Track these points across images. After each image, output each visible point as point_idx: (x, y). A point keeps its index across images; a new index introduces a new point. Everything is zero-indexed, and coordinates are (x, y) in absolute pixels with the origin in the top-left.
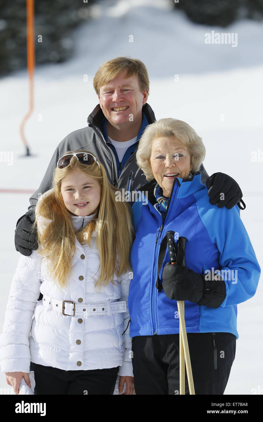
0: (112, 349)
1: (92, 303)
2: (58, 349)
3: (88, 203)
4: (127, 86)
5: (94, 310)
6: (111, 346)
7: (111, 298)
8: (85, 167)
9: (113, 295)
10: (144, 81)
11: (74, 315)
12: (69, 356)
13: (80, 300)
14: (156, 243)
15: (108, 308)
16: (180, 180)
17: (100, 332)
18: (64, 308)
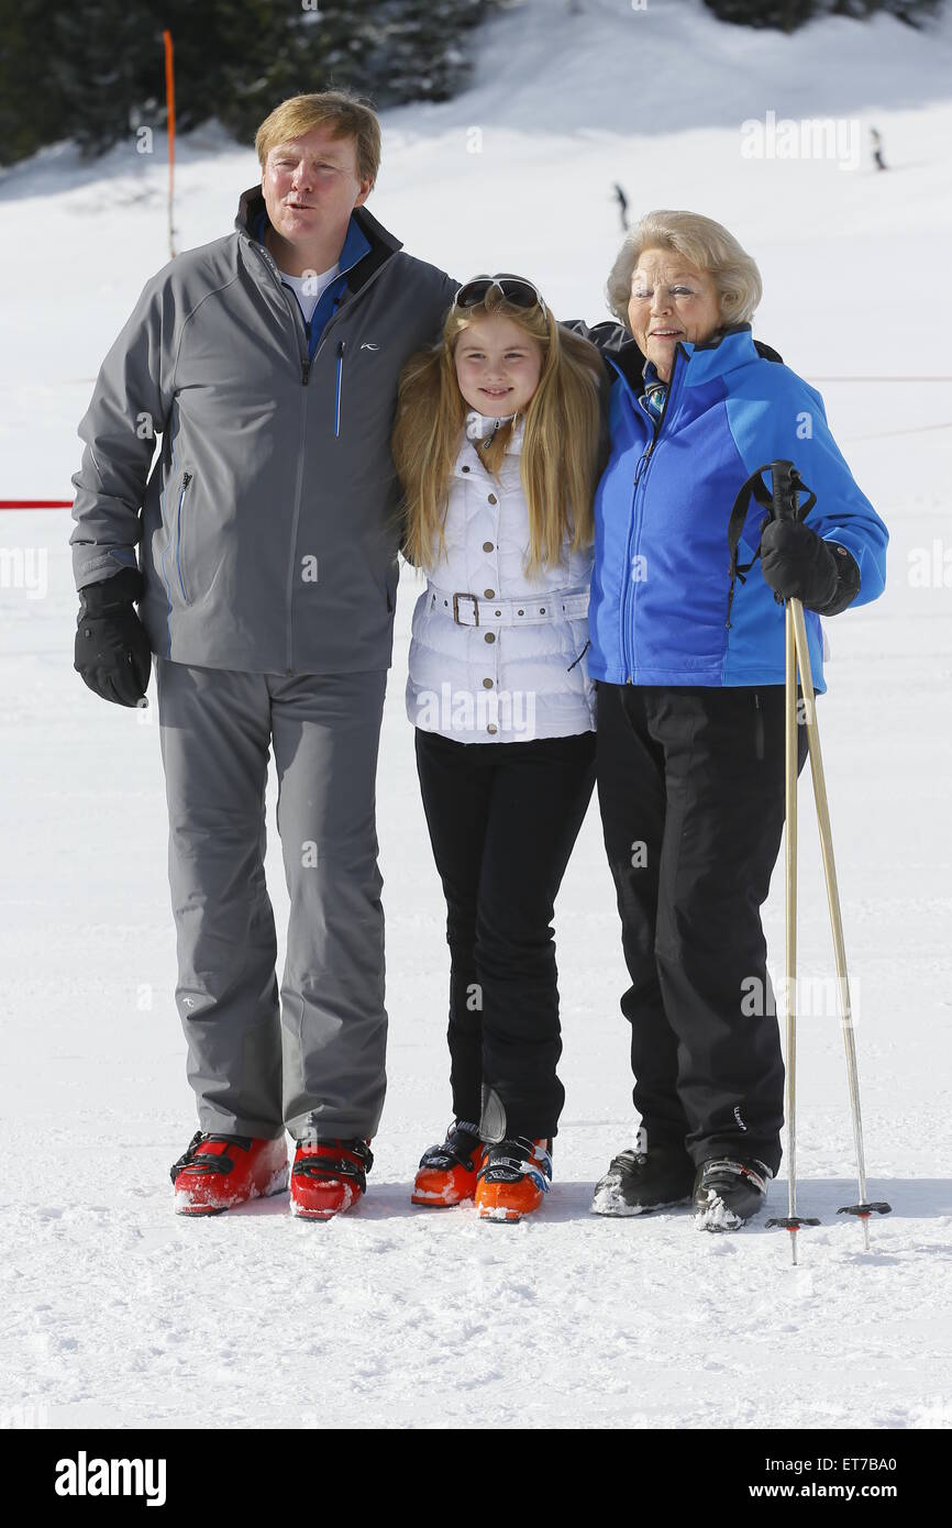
0: (567, 694)
1: (518, 600)
3: (511, 389)
4: (328, 158)
5: (521, 613)
6: (565, 690)
7: (561, 587)
8: (517, 311)
9: (565, 581)
11: (477, 625)
13: (490, 594)
14: (636, 484)
15: (554, 608)
16: (689, 347)
17: (536, 660)
18: (456, 608)
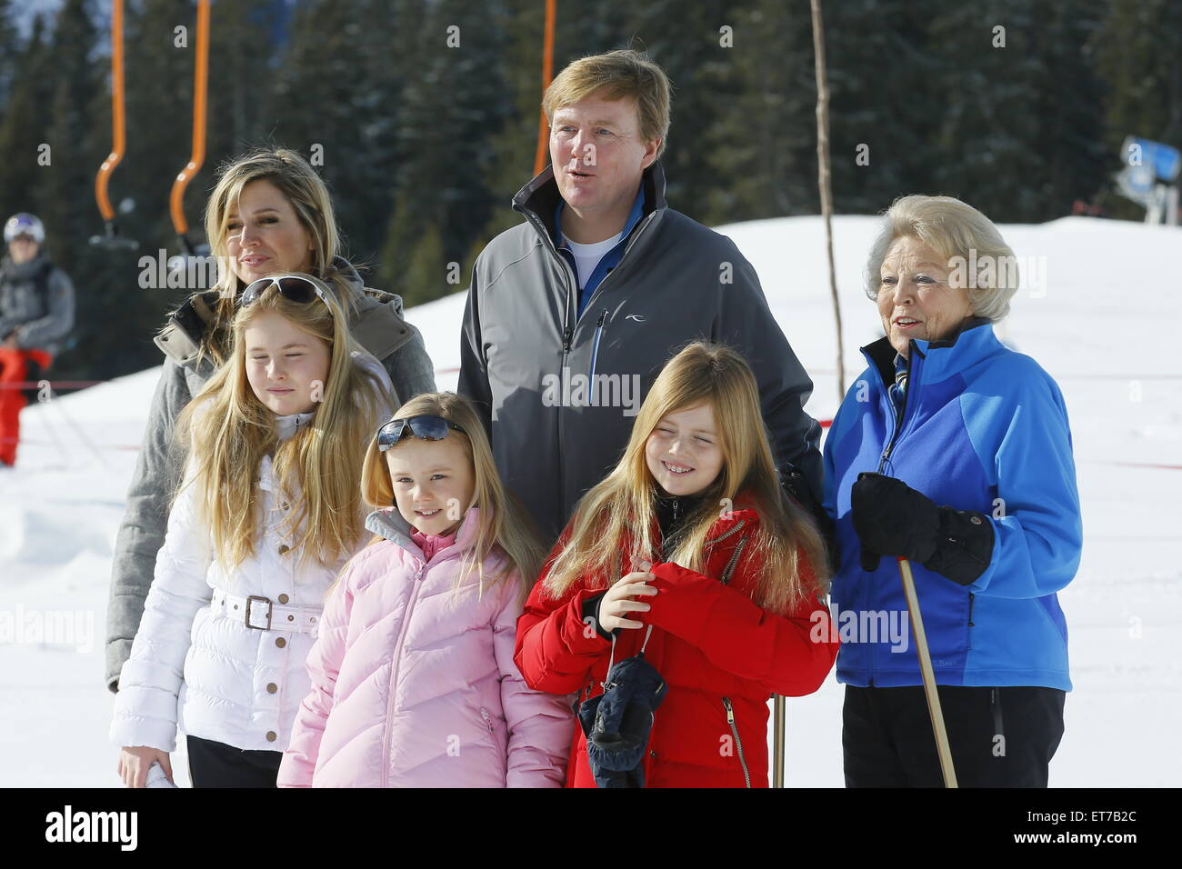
1: (305, 606)
2: (230, 703)
3: (292, 390)
4: (607, 123)
5: (312, 620)
10: (652, 120)
11: (268, 629)
12: (251, 718)
13: (284, 599)
